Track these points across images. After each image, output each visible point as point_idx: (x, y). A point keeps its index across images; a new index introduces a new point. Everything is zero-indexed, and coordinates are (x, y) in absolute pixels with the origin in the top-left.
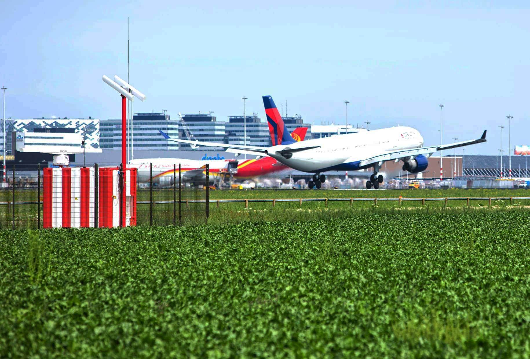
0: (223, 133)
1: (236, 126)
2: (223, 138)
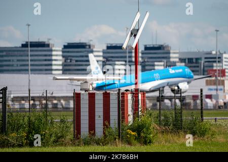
0: (102, 59)
1: (112, 53)
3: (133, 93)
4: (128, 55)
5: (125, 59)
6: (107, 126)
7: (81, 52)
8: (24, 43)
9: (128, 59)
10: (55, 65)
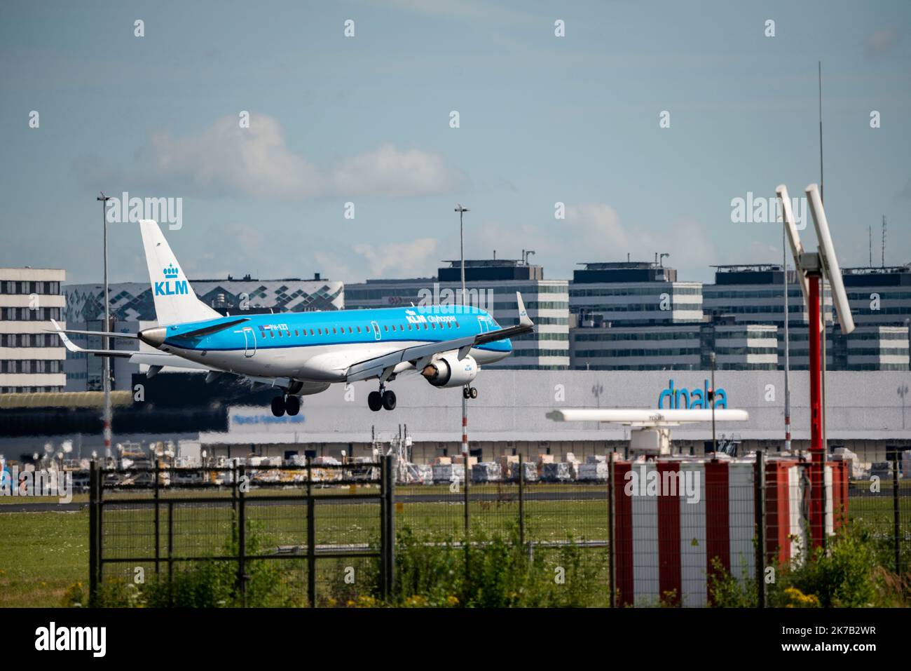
0: (698, 316)
1: (734, 295)
2: (697, 329)
3: (807, 465)
4: (787, 302)
5: (777, 317)
6: (718, 573)
7: (631, 293)
8: (448, 265)
9: (787, 317)
10: (548, 337)
